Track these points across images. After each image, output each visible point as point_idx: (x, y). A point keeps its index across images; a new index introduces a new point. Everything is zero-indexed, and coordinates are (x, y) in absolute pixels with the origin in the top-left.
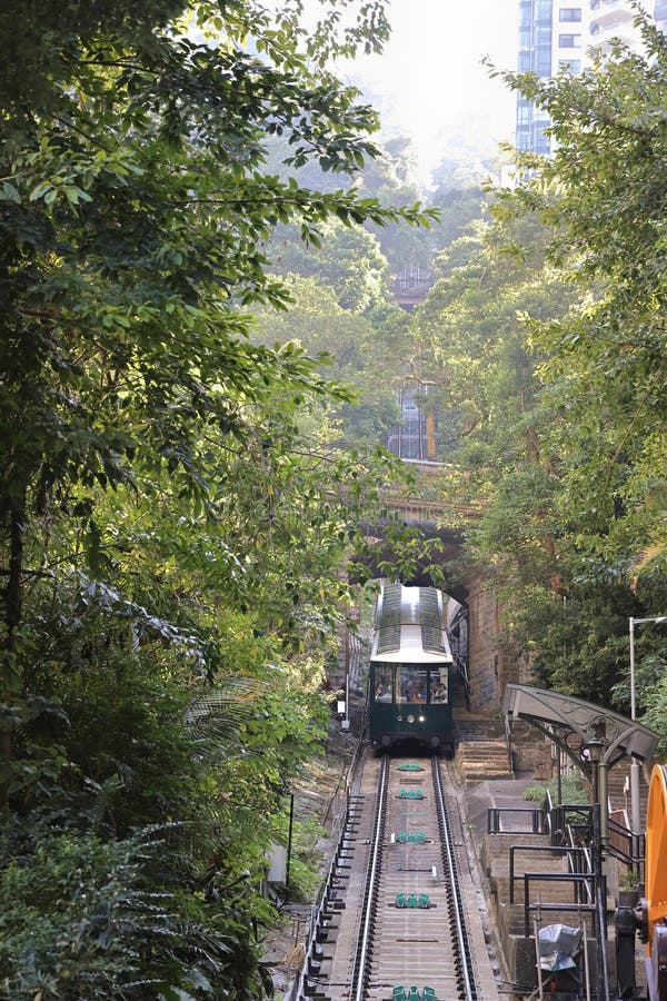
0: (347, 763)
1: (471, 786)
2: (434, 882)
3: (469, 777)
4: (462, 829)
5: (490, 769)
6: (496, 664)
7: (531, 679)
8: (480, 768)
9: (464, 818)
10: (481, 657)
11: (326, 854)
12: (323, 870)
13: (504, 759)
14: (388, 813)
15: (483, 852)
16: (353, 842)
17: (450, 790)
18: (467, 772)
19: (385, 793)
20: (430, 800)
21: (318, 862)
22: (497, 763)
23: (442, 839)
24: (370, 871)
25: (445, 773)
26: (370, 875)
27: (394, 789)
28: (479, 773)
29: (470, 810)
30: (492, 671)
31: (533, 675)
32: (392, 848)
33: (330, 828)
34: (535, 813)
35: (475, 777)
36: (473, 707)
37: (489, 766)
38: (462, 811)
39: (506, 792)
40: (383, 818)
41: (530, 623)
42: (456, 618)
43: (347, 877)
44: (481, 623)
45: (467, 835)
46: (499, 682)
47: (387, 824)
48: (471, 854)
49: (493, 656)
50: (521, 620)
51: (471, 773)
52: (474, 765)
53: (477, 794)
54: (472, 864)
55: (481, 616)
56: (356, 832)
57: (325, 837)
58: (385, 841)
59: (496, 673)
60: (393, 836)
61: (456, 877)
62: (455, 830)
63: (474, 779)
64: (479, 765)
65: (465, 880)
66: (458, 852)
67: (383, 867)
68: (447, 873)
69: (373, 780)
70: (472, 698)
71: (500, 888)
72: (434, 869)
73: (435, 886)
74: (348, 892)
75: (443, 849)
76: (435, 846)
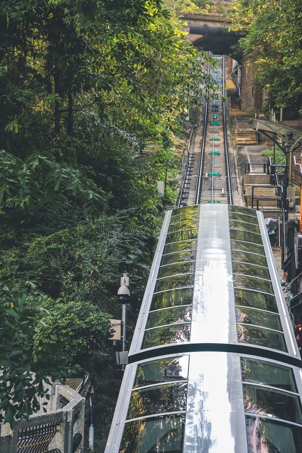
0: (188, 137)
1: (240, 148)
2: (223, 195)
3: (239, 144)
4: (235, 169)
5: (248, 141)
6: (253, 90)
7: (267, 97)
8: (243, 141)
9: (236, 163)
10: (246, 87)
11: (180, 182)
12: (178, 189)
13: (254, 136)
14: (205, 162)
15: (243, 180)
16: (191, 176)
17: (231, 150)
18: (238, 143)
19: (204, 151)
20: (222, 156)
21: (177, 185)
22: (251, 138)
23: (227, 175)
24: (197, 190)
25: (229, 141)
26: (197, 192)
27: (207, 150)
28: (244, 142)
29: (239, 160)
30: (251, 93)
31: (268, 96)
32: (206, 179)
33: (181, 170)
34: (265, 165)
35: (241, 144)
36: (242, 109)
37: (248, 139)
38: (235, 160)
39: (255, 151)
40: (203, 164)
41: (267, 77)
42: (236, 67)
43: (188, 193)
44: (247, 72)
45: (237, 171)
46: (254, 98)
47: (205, 167)
48: (238, 181)
49: (251, 87)
50: (263, 76)
51: (240, 142)
52: (241, 139)
53: (242, 152)
54: (238, 185)
55: (247, 69)
56: (192, 171)
57: (179, 173)
58: (204, 176)
59: (253, 94)
60: (207, 174)
61: (231, 193)
62: (232, 169)
63: (241, 146)
64: (244, 139)
65: (235, 193)
66: (233, 181)
67: (203, 188)
68: (228, 191)
69: (199, 145)
70: (242, 105)
71: (248, 200)
72: (223, 189)
73: (223, 197)
74: (188, 200)
75: (227, 179)
76: (224, 178)
